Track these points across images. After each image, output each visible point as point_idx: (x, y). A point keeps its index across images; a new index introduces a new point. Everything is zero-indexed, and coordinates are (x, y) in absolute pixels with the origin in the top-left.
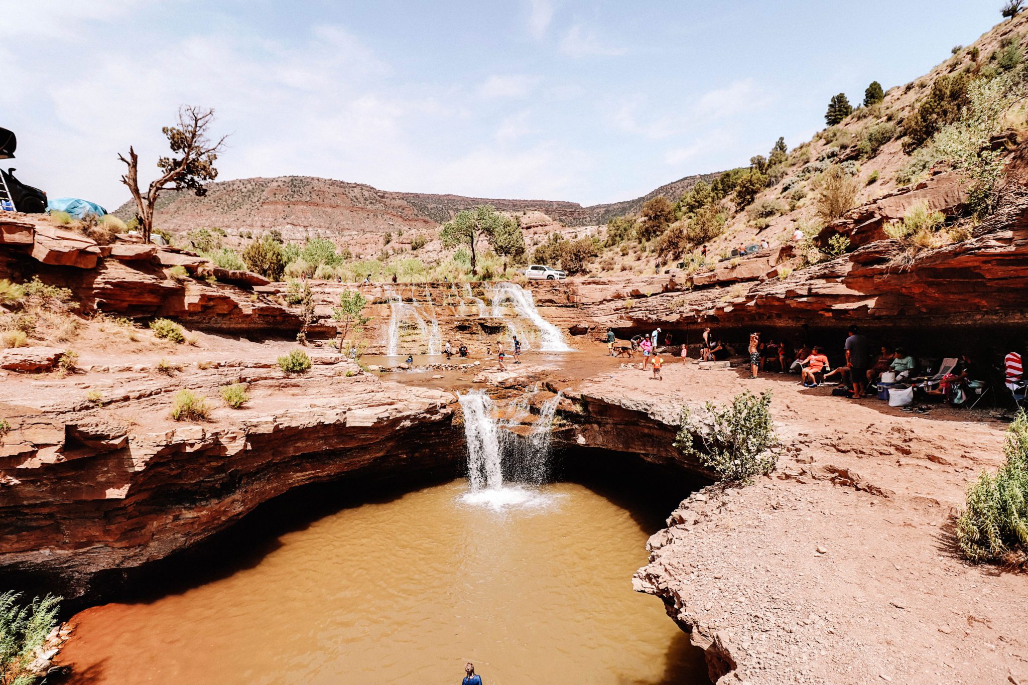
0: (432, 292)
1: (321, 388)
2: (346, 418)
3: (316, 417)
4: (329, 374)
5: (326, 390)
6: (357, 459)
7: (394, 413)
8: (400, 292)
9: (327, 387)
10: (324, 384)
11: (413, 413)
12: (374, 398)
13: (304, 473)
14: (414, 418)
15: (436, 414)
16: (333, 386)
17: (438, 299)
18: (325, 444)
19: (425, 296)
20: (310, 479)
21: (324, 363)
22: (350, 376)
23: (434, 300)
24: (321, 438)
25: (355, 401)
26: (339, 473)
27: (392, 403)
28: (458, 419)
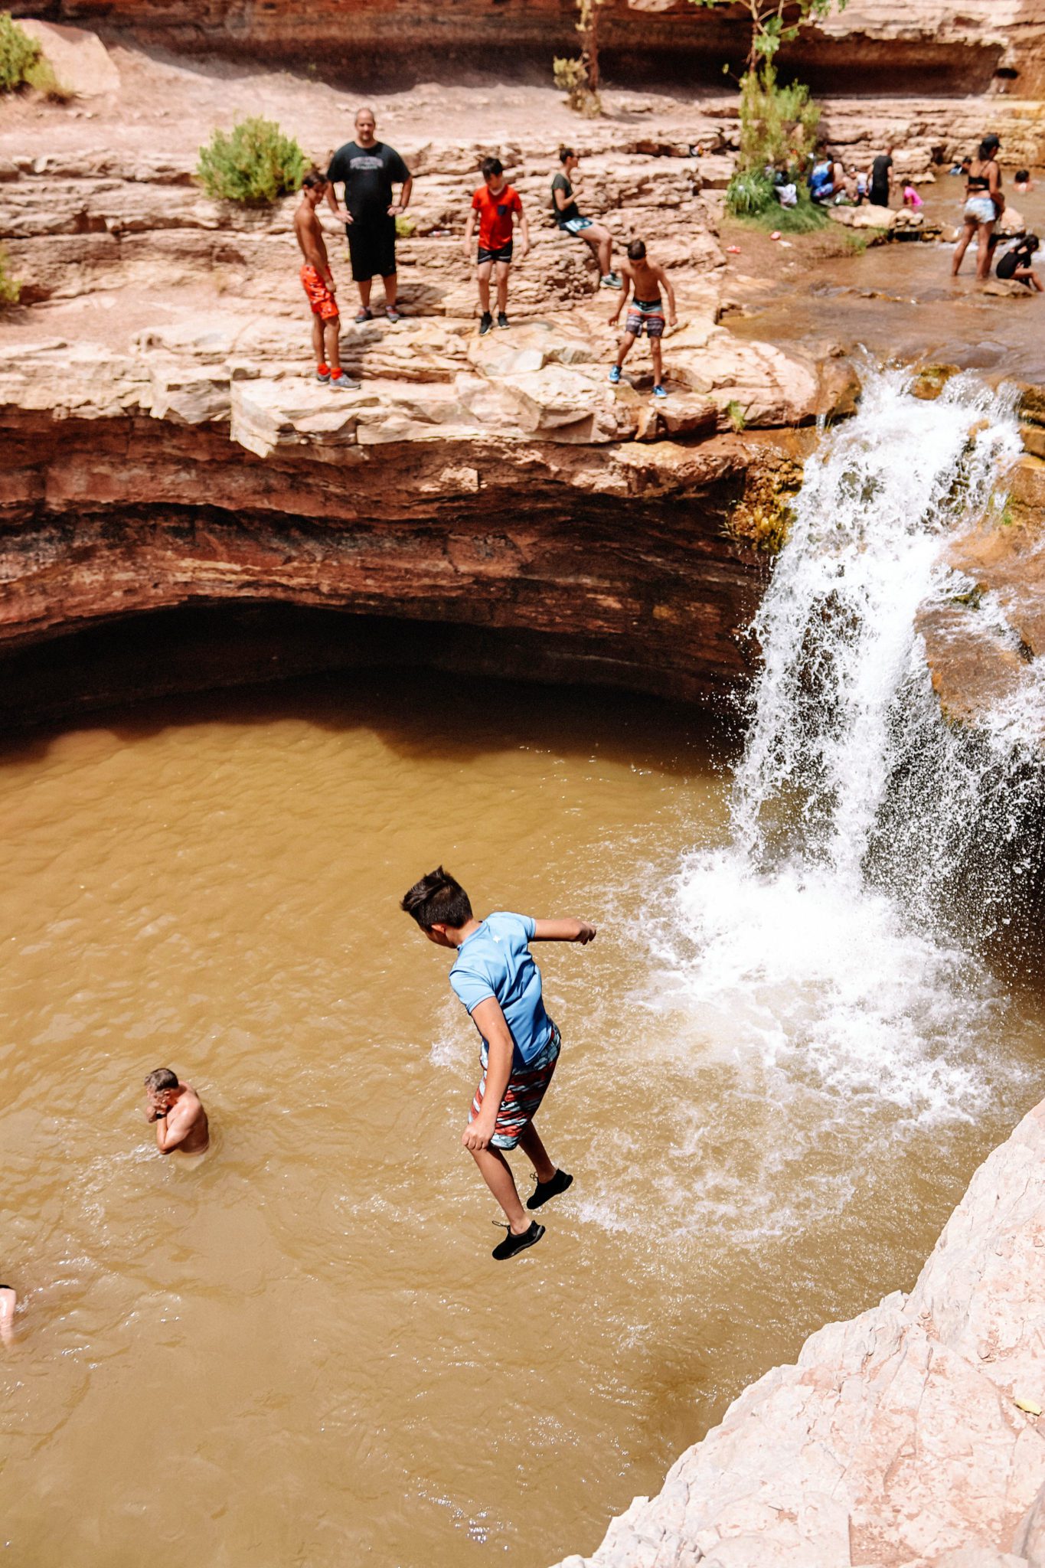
2: (226, 407)
11: (482, 433)
27: (422, 378)
28: (759, 512)
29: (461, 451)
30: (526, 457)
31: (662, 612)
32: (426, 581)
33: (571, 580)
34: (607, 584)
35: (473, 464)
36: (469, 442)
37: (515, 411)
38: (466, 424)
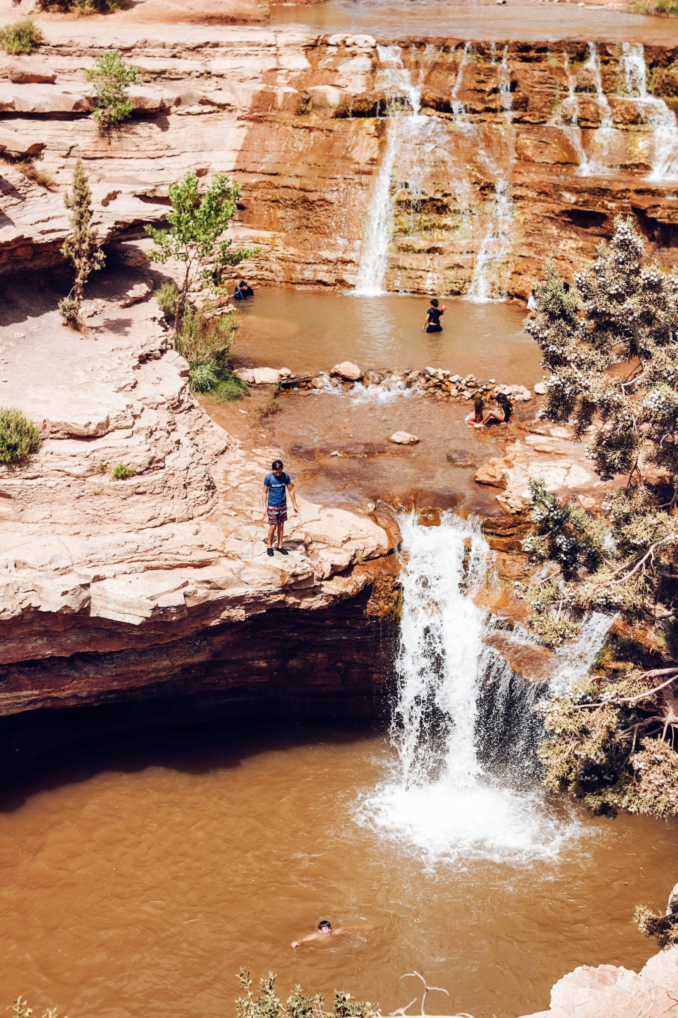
0: (518, 76)
1: (55, 506)
2: (89, 598)
3: (21, 596)
4: (79, 471)
5: (64, 513)
6: (139, 668)
7: (201, 593)
8: (423, 73)
9: (69, 505)
10: (64, 495)
11: (251, 591)
12: (167, 545)
13: (15, 694)
14: (256, 602)
15: (314, 594)
16: (83, 502)
17: (535, 100)
18: (49, 645)
19: (495, 91)
20: (31, 702)
21: (72, 436)
22: (124, 477)
23: (520, 105)
24: (41, 634)
25: (118, 551)
26: (101, 693)
27: (202, 564)
28: (381, 603)
29: (236, 601)
30: (275, 599)
31: (293, 663)
32: (153, 675)
33: (240, 657)
34: (262, 654)
35: (243, 607)
36: (243, 596)
37: (270, 577)
38: (239, 587)
